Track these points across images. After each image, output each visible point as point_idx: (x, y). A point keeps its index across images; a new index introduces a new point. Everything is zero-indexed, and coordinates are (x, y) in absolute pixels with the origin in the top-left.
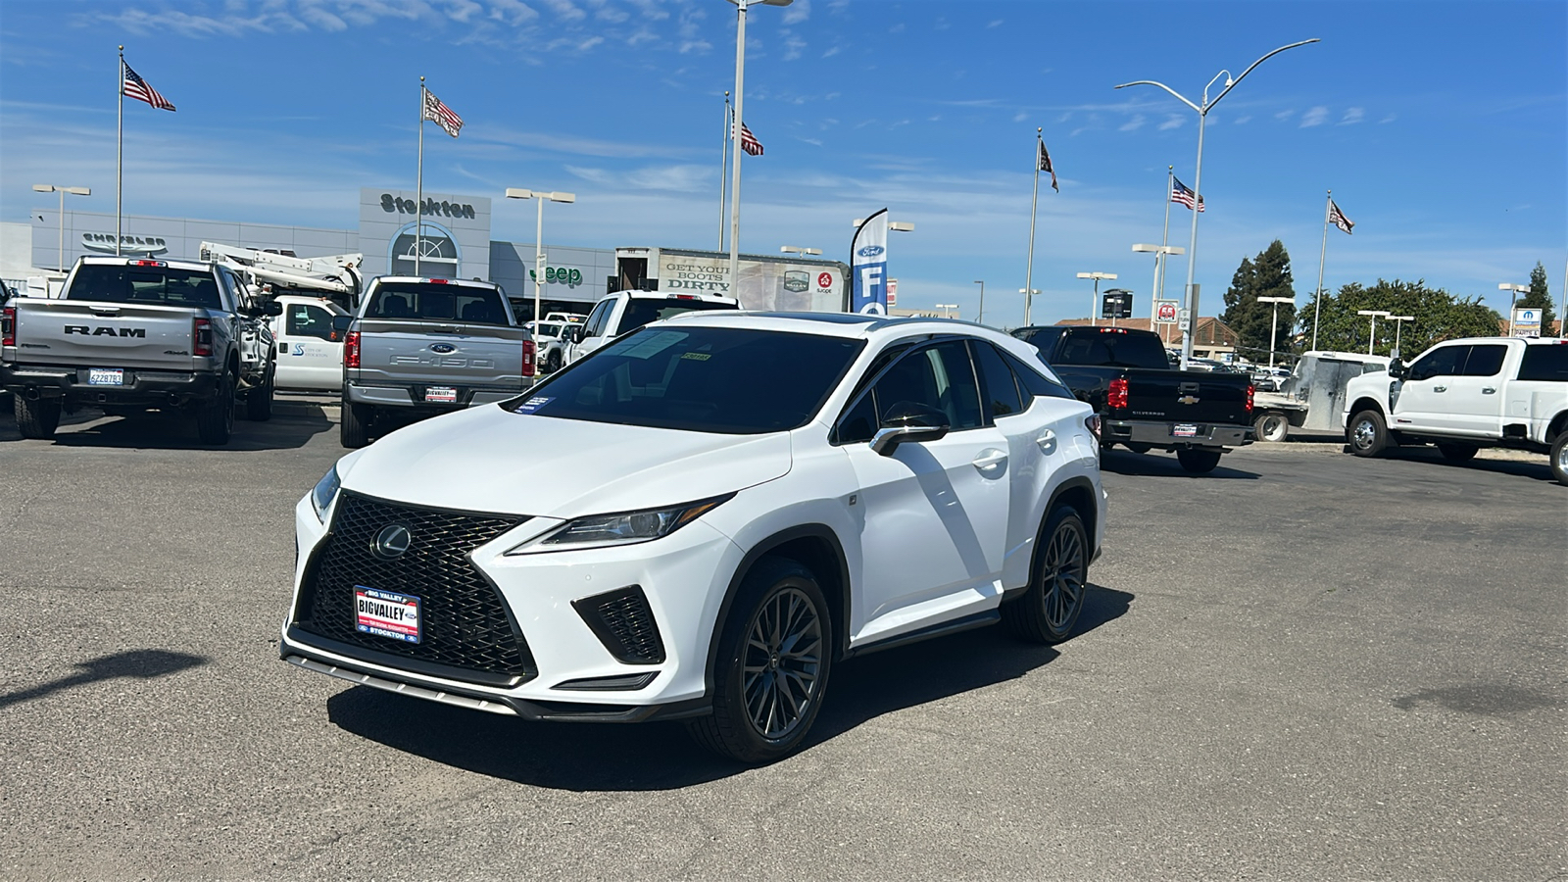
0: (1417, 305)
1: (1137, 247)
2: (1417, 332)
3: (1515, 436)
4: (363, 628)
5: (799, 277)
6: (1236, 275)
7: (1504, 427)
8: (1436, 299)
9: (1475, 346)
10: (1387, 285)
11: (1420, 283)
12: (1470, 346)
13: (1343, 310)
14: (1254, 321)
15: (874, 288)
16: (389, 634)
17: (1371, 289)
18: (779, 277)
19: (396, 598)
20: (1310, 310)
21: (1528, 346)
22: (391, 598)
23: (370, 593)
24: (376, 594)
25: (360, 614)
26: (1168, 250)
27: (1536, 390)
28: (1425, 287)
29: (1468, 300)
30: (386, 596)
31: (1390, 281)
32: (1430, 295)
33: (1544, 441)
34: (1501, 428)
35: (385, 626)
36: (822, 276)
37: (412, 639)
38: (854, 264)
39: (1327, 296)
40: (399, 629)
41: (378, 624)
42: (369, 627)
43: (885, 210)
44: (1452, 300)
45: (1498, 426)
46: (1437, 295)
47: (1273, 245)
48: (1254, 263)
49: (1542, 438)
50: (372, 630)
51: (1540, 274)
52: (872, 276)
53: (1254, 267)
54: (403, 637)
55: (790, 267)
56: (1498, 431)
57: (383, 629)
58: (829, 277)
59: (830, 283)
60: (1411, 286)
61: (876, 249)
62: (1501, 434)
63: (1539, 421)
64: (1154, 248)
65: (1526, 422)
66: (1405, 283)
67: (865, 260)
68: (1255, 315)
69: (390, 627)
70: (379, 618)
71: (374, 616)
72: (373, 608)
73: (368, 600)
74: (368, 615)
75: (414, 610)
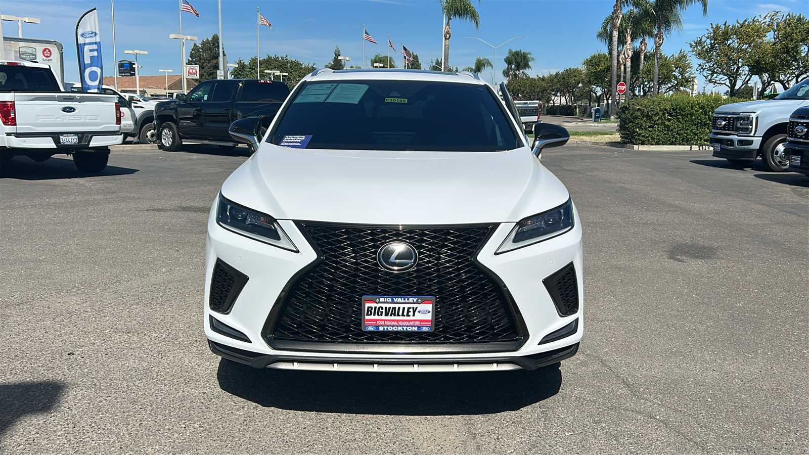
0: (286, 68)
1: (172, 36)
2: (288, 81)
4: (371, 329)
5: (30, 51)
6: (191, 52)
8: (295, 64)
10: (271, 57)
11: (286, 56)
13: (252, 70)
14: (209, 76)
15: (92, 58)
16: (399, 329)
17: (264, 59)
18: (15, 51)
19: (411, 300)
20: (236, 70)
22: (405, 301)
23: (382, 300)
24: (389, 300)
25: (367, 317)
26: (189, 38)
28: (289, 58)
29: (308, 65)
30: (400, 300)
31: (273, 56)
32: (292, 62)
35: (396, 323)
36: (45, 50)
37: (425, 329)
38: (79, 43)
39: (244, 63)
40: (411, 323)
41: (387, 323)
42: (378, 327)
43: (95, 9)
44: (302, 65)
46: (295, 62)
47: (214, 36)
48: (200, 46)
50: (381, 329)
51: (338, 52)
52: (91, 51)
53: (200, 48)
54: (416, 329)
55: (22, 44)
57: (393, 326)
58: (49, 51)
59: (50, 54)
60: (282, 58)
61: (92, 33)
64: (182, 37)
66: (279, 56)
67: (88, 41)
68: (209, 73)
69: (400, 323)
70: (389, 318)
71: (383, 317)
72: (384, 311)
73: (378, 306)
74: (376, 317)
75: (429, 307)
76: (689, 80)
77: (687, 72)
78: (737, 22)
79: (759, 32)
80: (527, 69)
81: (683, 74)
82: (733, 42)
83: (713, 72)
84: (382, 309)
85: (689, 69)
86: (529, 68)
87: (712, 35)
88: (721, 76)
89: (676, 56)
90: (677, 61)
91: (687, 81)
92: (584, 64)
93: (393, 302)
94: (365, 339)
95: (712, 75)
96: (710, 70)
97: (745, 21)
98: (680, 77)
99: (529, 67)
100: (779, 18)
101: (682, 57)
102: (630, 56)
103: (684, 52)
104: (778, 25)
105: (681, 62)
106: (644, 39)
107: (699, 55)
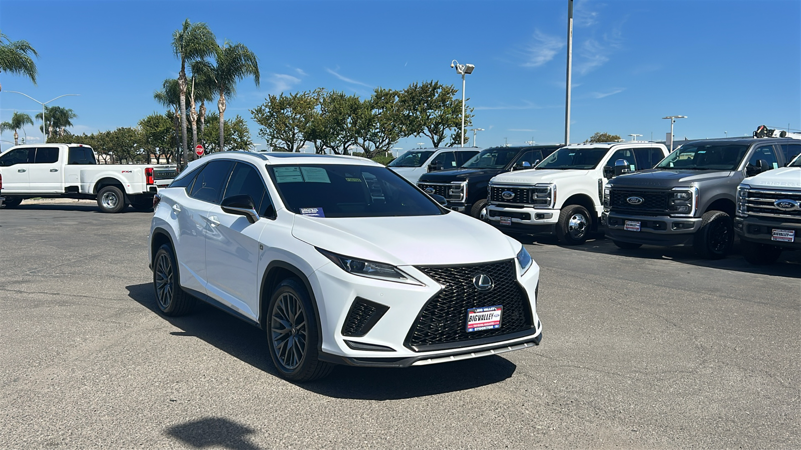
3: (72, 192)
4: (471, 330)
7: (65, 188)
9: (38, 148)
12: (36, 148)
16: (485, 328)
21: (69, 148)
22: (490, 310)
23: (478, 310)
24: (481, 310)
25: (469, 323)
27: (82, 169)
30: (487, 310)
33: (92, 193)
34: (64, 188)
35: (482, 325)
37: (496, 327)
40: (490, 324)
41: (478, 325)
42: (474, 328)
45: (62, 187)
49: (91, 192)
50: (476, 329)
54: (492, 327)
56: (62, 190)
57: (481, 327)
62: (64, 191)
63: (88, 184)
65: (79, 184)
69: (485, 325)
70: (480, 322)
71: (477, 322)
72: (478, 318)
73: (475, 314)
74: (474, 322)
75: (499, 312)
76: (248, 143)
77: (245, 136)
78: (291, 95)
79: (310, 105)
80: (68, 126)
81: (241, 137)
82: (288, 112)
83: (273, 137)
84: (477, 316)
85: (246, 133)
86: (69, 126)
87: (270, 104)
88: (280, 141)
89: (234, 121)
90: (235, 125)
91: (246, 144)
92: (140, 124)
93: (483, 311)
94: (451, 339)
95: (272, 139)
96: (271, 135)
97: (297, 94)
98: (239, 141)
99: (69, 124)
100: (325, 94)
101: (240, 122)
102: (196, 119)
103: (240, 117)
104: (324, 100)
105: (239, 127)
106: (203, 104)
107: (261, 121)
